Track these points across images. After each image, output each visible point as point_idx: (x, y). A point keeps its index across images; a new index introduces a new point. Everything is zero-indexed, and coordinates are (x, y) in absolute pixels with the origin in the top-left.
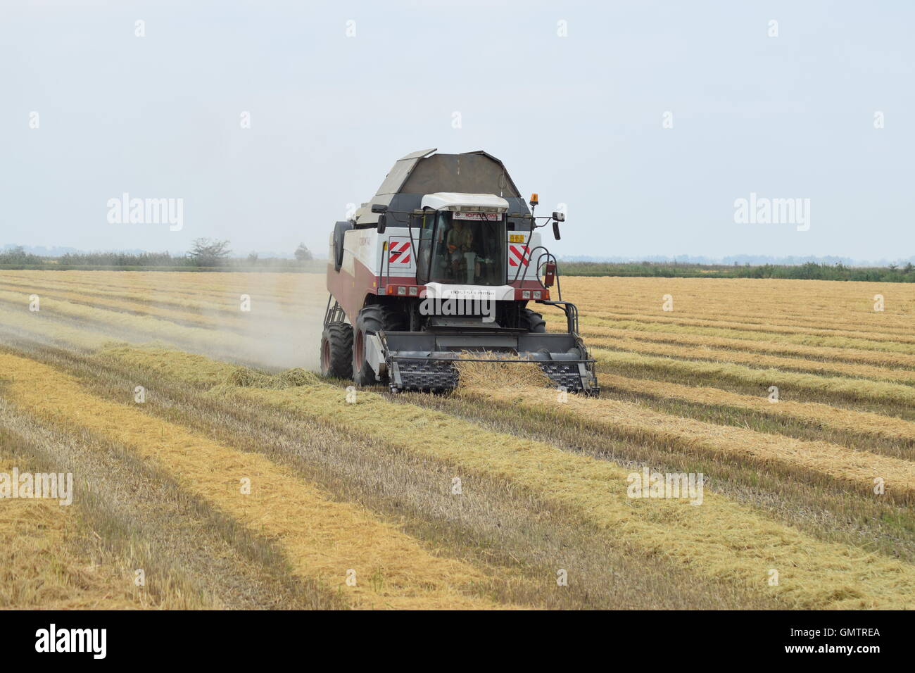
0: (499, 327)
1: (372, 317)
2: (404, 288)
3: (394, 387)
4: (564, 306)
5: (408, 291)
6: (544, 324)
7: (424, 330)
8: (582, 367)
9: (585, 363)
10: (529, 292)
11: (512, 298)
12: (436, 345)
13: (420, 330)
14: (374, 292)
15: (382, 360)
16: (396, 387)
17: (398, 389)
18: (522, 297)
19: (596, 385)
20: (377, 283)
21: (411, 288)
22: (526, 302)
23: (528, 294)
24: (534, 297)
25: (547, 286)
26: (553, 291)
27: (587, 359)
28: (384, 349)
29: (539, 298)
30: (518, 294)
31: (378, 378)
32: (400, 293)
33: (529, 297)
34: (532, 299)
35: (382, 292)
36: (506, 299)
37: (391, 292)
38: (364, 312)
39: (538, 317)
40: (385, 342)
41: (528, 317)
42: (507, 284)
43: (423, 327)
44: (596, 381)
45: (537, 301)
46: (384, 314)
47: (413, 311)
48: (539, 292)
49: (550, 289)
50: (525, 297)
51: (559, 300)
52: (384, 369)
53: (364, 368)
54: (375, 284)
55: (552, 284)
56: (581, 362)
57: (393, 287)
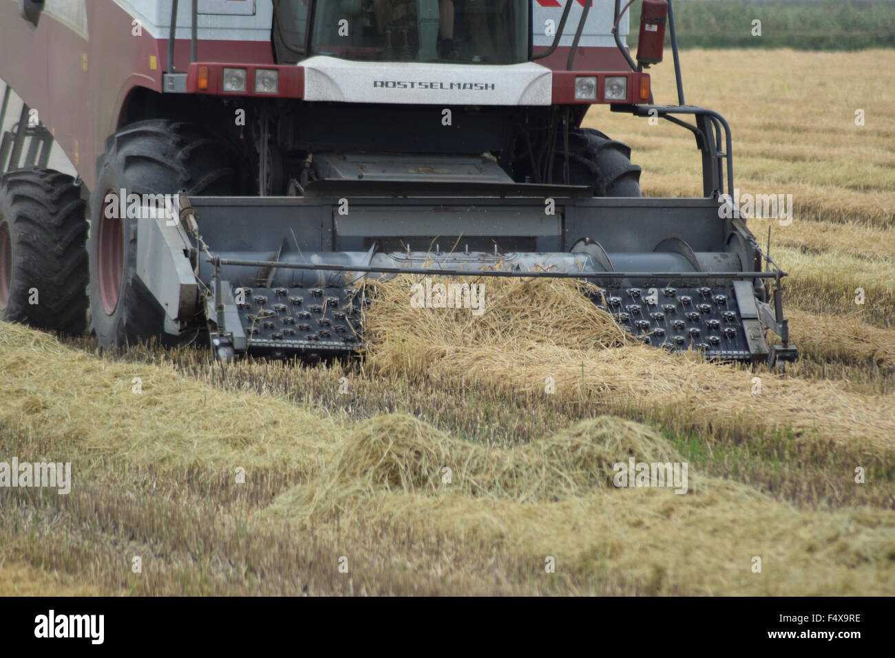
0: (510, 181)
1: (147, 153)
2: (241, 73)
3: (222, 345)
4: (691, 119)
5: (251, 82)
6: (635, 173)
7: (298, 193)
8: (744, 292)
9: (754, 280)
10: (593, 81)
11: (546, 99)
12: (334, 232)
13: (285, 193)
14: (153, 84)
15: (185, 274)
16: (230, 344)
17: (236, 352)
18: (573, 94)
19: (785, 342)
20: (161, 60)
21: (259, 72)
22: (582, 108)
23: (590, 86)
24: (609, 95)
25: (644, 62)
26: (660, 75)
27: (758, 268)
28: (189, 247)
29: (621, 97)
30: (562, 86)
31: (171, 326)
32: (230, 87)
33: (592, 96)
34: (601, 99)
35: (178, 84)
36: (529, 101)
37: (203, 83)
38: (122, 141)
39: (617, 155)
40: (195, 226)
41: (589, 155)
42: (531, 58)
43: (294, 184)
44: (785, 331)
45: (616, 107)
46: (180, 144)
47: (266, 136)
48: (621, 81)
49: (653, 71)
50: (580, 95)
51: (678, 104)
52: (192, 300)
53: (126, 302)
54: (154, 62)
55: (658, 58)
56: (742, 278)
57: (209, 69)
